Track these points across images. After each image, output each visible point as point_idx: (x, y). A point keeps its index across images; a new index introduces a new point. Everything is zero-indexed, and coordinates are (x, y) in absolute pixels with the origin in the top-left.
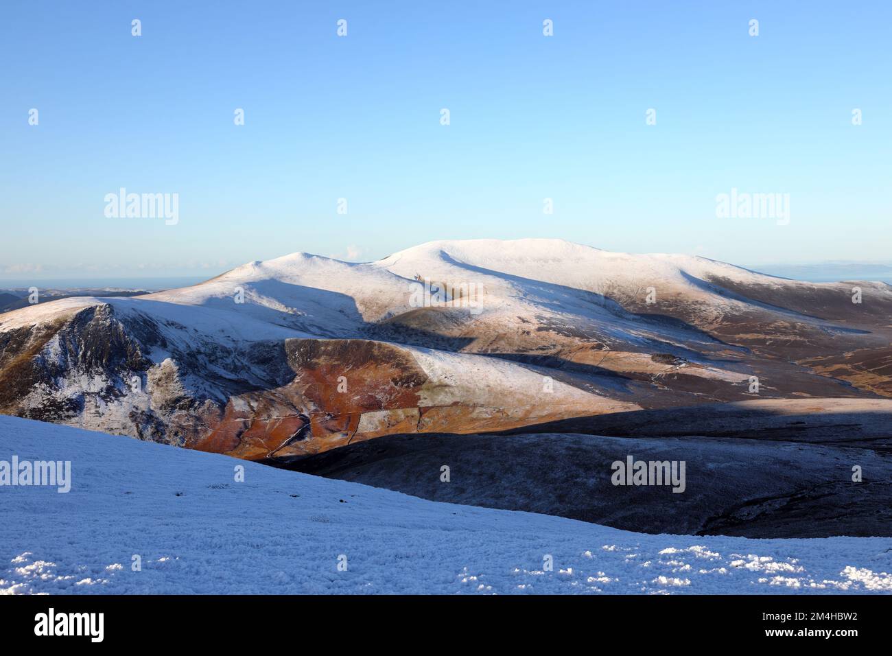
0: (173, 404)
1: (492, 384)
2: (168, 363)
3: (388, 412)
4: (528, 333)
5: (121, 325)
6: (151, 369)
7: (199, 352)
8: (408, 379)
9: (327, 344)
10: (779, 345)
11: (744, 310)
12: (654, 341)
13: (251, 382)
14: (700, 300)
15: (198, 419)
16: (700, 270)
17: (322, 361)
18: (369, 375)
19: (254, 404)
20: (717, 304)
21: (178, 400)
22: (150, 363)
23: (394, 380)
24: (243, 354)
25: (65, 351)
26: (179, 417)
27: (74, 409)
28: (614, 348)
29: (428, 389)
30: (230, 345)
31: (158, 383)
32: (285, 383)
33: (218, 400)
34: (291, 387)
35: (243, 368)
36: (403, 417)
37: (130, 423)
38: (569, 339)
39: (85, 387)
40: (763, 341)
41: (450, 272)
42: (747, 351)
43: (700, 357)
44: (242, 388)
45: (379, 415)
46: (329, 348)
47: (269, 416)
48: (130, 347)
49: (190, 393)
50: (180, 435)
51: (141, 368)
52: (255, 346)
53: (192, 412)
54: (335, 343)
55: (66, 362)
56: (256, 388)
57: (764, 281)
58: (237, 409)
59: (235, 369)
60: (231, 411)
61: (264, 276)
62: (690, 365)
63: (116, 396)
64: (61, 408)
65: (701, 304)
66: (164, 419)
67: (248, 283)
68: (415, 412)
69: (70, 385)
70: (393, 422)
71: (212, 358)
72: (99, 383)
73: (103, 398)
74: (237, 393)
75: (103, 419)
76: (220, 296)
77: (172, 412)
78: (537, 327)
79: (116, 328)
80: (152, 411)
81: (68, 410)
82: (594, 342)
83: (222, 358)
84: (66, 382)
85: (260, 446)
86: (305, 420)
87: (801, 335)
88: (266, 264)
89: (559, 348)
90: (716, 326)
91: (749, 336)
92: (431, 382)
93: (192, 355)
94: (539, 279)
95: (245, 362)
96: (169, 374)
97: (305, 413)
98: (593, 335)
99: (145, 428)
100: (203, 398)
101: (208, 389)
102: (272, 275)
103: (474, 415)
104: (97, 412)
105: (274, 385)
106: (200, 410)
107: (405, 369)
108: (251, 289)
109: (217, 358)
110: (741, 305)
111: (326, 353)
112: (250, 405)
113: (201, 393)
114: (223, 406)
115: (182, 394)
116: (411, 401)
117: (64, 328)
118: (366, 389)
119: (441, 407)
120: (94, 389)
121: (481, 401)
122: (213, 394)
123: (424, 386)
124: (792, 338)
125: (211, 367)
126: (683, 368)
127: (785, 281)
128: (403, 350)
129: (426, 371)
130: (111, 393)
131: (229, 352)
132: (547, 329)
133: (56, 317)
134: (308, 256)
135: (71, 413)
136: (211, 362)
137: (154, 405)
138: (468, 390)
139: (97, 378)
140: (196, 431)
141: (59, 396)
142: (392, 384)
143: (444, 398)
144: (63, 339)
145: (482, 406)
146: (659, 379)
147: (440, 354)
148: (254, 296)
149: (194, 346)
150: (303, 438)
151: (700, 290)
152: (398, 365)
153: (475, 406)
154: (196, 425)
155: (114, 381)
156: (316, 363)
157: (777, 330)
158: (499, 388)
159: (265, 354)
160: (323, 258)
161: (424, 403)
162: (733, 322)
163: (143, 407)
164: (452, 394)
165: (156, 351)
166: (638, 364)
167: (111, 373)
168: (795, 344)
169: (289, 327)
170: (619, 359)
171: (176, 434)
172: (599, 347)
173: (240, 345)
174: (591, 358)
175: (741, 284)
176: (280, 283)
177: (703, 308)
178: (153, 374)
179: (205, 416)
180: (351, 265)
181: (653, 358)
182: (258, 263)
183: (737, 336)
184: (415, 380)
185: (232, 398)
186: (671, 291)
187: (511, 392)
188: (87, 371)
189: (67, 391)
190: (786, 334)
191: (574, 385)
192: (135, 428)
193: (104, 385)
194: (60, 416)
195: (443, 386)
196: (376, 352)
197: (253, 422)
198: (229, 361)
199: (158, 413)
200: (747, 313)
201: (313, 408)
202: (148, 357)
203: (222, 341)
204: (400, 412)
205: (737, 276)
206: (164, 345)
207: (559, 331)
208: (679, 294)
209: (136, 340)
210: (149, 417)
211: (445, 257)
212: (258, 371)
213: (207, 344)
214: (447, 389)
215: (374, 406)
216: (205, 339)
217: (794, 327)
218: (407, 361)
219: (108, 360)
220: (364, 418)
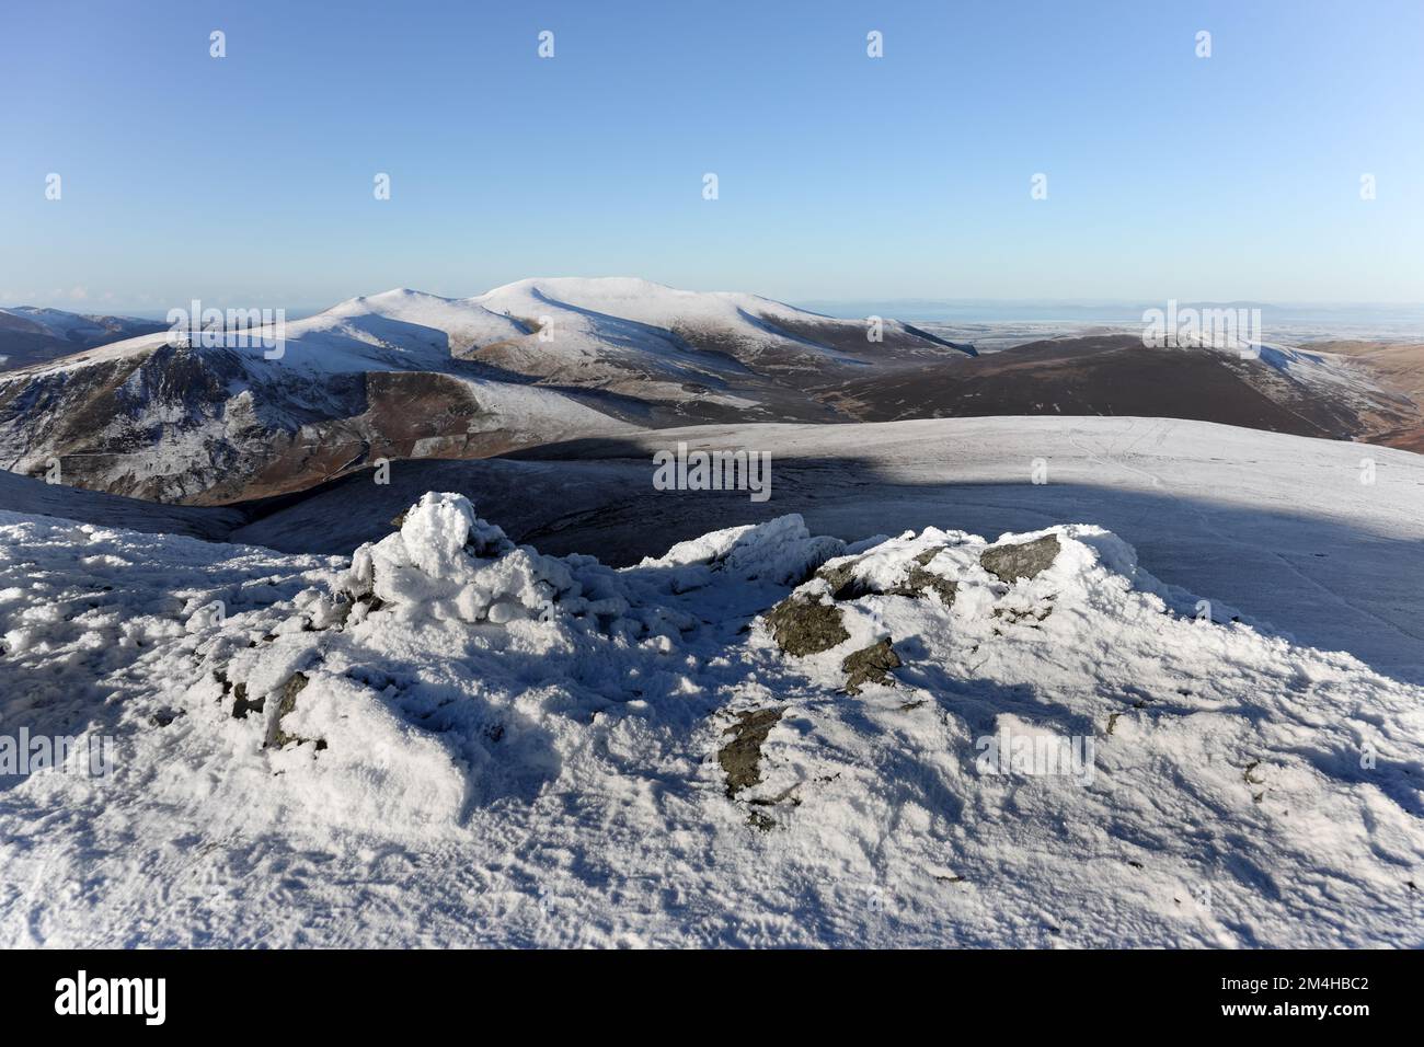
0: (245, 434)
1: (534, 411)
2: (246, 395)
3: (441, 438)
4: (587, 365)
5: (201, 359)
6: (229, 401)
7: (280, 384)
8: (463, 408)
9: (397, 376)
10: (799, 374)
11: (782, 343)
12: (695, 372)
13: (325, 412)
14: (747, 335)
15: (268, 446)
16: (754, 308)
17: (392, 391)
18: (429, 405)
19: (322, 432)
20: (761, 338)
21: (251, 429)
22: (228, 395)
23: (451, 410)
24: (322, 386)
25: (146, 383)
26: (250, 445)
27: (152, 438)
28: (656, 379)
29: (478, 417)
30: (311, 378)
31: (234, 413)
32: (357, 413)
33: (289, 428)
34: (361, 418)
35: (321, 398)
36: (452, 442)
37: (203, 451)
38: (620, 370)
39: (163, 417)
40: (785, 372)
41: (537, 308)
42: (770, 379)
43: (724, 387)
44: (316, 418)
45: (433, 441)
46: (399, 380)
47: (334, 443)
48: (209, 380)
49: (263, 423)
50: (250, 461)
51: (219, 399)
52: (335, 377)
53: (263, 440)
54: (405, 375)
55: (146, 394)
56: (328, 418)
57: (805, 318)
58: (306, 437)
59: (313, 400)
60: (300, 440)
61: (366, 312)
62: (712, 393)
63: (193, 426)
64: (138, 438)
65: (748, 338)
66: (237, 447)
67: (346, 318)
68: (464, 438)
69: (148, 416)
70: (443, 447)
71: (293, 389)
72: (177, 413)
73: (180, 428)
74: (309, 423)
75: (178, 447)
76: (318, 331)
77: (245, 441)
78: (595, 359)
79: (196, 363)
80: (226, 440)
81: (145, 439)
82: (640, 372)
83: (302, 389)
84: (146, 413)
85: (321, 470)
86: (367, 446)
87: (817, 367)
88: (371, 299)
89: (610, 378)
90: (755, 357)
91: (777, 367)
92: (481, 411)
93: (272, 387)
94: (617, 316)
95: (323, 392)
96: (245, 405)
97: (368, 440)
98: (641, 367)
99: (218, 455)
100: (275, 427)
101: (281, 418)
102: (373, 310)
103: (513, 440)
104: (173, 441)
105: (347, 414)
106: (272, 438)
107: (461, 399)
108: (347, 324)
109: (297, 389)
110: (780, 339)
111: (395, 384)
112: (318, 433)
113: (274, 422)
114: (293, 434)
115: (255, 423)
116: (461, 427)
117: (146, 362)
118: (425, 417)
119: (487, 433)
120: (172, 419)
121: (522, 427)
122: (284, 423)
123: (475, 414)
124: (809, 369)
125: (291, 398)
126: (706, 397)
127: (821, 318)
128: (461, 381)
129: (479, 401)
130: (187, 424)
131: (308, 384)
132: (603, 361)
133: (139, 352)
134: (409, 292)
135: (148, 442)
136: (291, 393)
137: (229, 434)
138: (512, 417)
139: (176, 409)
140: (265, 458)
141: (137, 426)
142: (448, 412)
143: (491, 425)
144: (145, 372)
145: (522, 432)
146: (683, 405)
147: (494, 385)
148: (350, 330)
149: (275, 378)
150: (361, 463)
151: (750, 326)
152: (455, 395)
153: (516, 432)
154: (267, 452)
155: (192, 412)
156: (387, 394)
157: (800, 362)
158: (539, 416)
159: (341, 385)
160: (423, 294)
161: (474, 429)
162: (770, 354)
163: (217, 436)
164: (498, 421)
165: (235, 383)
166: (671, 393)
167: (190, 403)
168: (811, 374)
169: (379, 359)
170: (655, 388)
171: (246, 461)
172: (642, 378)
173: (321, 377)
174: (632, 389)
175: (785, 321)
176: (381, 318)
177: (748, 342)
178: (231, 405)
179: (275, 444)
180: (448, 300)
181: (683, 388)
182: (362, 299)
183: (767, 367)
184: (468, 408)
185: (304, 427)
186: (726, 327)
187: (548, 420)
188: (167, 402)
189: (147, 421)
190: (806, 365)
191: (605, 412)
192: (208, 455)
193: (182, 415)
194: (137, 445)
195: (491, 414)
196: (438, 383)
197: (320, 448)
198: (308, 392)
199: (232, 441)
200: (783, 347)
201: (376, 435)
202: (227, 389)
203: (304, 374)
204: (451, 438)
205: (784, 314)
206: (245, 377)
207: (613, 363)
208: (731, 330)
209: (216, 373)
210: (223, 445)
211: (536, 294)
212: (334, 401)
213: (289, 376)
214: (494, 417)
215: (428, 432)
216: (287, 371)
217: (812, 359)
218: (464, 391)
219: (188, 392)
220: (418, 444)
